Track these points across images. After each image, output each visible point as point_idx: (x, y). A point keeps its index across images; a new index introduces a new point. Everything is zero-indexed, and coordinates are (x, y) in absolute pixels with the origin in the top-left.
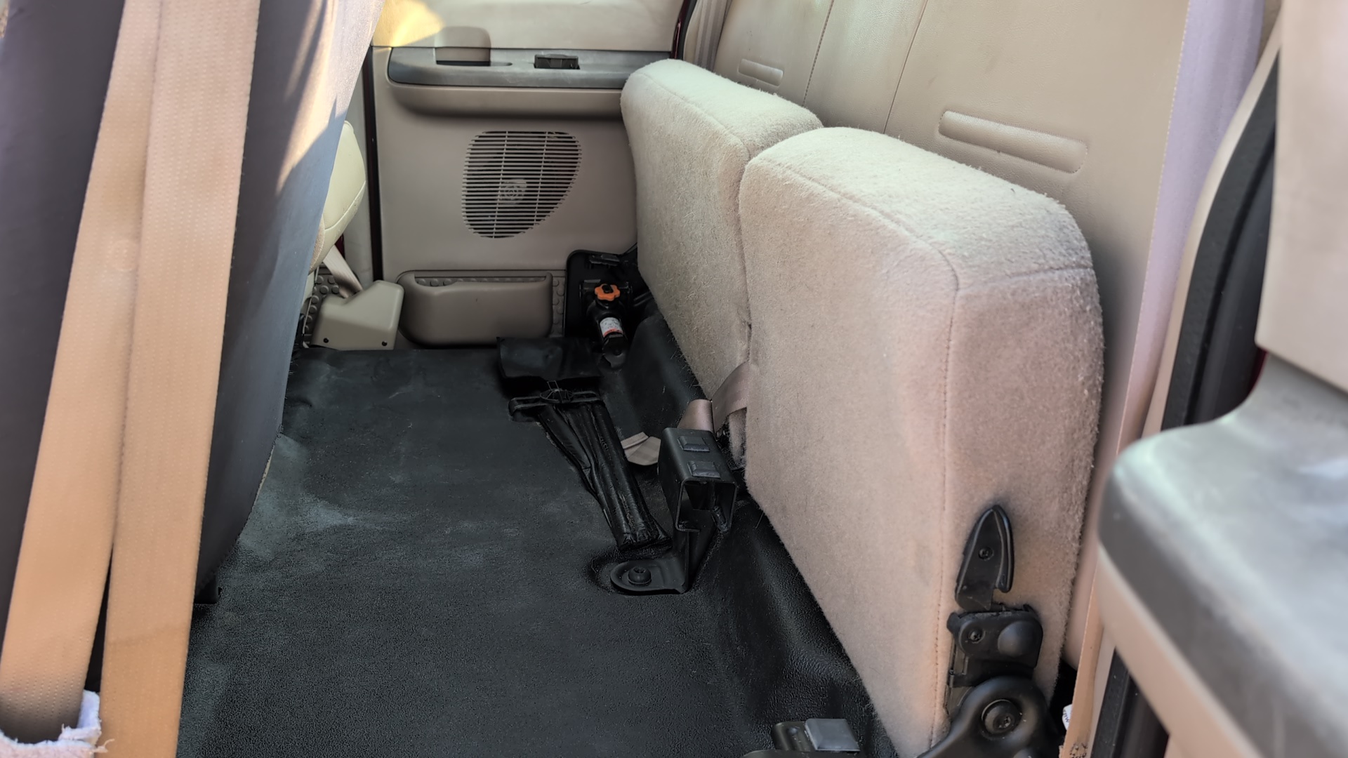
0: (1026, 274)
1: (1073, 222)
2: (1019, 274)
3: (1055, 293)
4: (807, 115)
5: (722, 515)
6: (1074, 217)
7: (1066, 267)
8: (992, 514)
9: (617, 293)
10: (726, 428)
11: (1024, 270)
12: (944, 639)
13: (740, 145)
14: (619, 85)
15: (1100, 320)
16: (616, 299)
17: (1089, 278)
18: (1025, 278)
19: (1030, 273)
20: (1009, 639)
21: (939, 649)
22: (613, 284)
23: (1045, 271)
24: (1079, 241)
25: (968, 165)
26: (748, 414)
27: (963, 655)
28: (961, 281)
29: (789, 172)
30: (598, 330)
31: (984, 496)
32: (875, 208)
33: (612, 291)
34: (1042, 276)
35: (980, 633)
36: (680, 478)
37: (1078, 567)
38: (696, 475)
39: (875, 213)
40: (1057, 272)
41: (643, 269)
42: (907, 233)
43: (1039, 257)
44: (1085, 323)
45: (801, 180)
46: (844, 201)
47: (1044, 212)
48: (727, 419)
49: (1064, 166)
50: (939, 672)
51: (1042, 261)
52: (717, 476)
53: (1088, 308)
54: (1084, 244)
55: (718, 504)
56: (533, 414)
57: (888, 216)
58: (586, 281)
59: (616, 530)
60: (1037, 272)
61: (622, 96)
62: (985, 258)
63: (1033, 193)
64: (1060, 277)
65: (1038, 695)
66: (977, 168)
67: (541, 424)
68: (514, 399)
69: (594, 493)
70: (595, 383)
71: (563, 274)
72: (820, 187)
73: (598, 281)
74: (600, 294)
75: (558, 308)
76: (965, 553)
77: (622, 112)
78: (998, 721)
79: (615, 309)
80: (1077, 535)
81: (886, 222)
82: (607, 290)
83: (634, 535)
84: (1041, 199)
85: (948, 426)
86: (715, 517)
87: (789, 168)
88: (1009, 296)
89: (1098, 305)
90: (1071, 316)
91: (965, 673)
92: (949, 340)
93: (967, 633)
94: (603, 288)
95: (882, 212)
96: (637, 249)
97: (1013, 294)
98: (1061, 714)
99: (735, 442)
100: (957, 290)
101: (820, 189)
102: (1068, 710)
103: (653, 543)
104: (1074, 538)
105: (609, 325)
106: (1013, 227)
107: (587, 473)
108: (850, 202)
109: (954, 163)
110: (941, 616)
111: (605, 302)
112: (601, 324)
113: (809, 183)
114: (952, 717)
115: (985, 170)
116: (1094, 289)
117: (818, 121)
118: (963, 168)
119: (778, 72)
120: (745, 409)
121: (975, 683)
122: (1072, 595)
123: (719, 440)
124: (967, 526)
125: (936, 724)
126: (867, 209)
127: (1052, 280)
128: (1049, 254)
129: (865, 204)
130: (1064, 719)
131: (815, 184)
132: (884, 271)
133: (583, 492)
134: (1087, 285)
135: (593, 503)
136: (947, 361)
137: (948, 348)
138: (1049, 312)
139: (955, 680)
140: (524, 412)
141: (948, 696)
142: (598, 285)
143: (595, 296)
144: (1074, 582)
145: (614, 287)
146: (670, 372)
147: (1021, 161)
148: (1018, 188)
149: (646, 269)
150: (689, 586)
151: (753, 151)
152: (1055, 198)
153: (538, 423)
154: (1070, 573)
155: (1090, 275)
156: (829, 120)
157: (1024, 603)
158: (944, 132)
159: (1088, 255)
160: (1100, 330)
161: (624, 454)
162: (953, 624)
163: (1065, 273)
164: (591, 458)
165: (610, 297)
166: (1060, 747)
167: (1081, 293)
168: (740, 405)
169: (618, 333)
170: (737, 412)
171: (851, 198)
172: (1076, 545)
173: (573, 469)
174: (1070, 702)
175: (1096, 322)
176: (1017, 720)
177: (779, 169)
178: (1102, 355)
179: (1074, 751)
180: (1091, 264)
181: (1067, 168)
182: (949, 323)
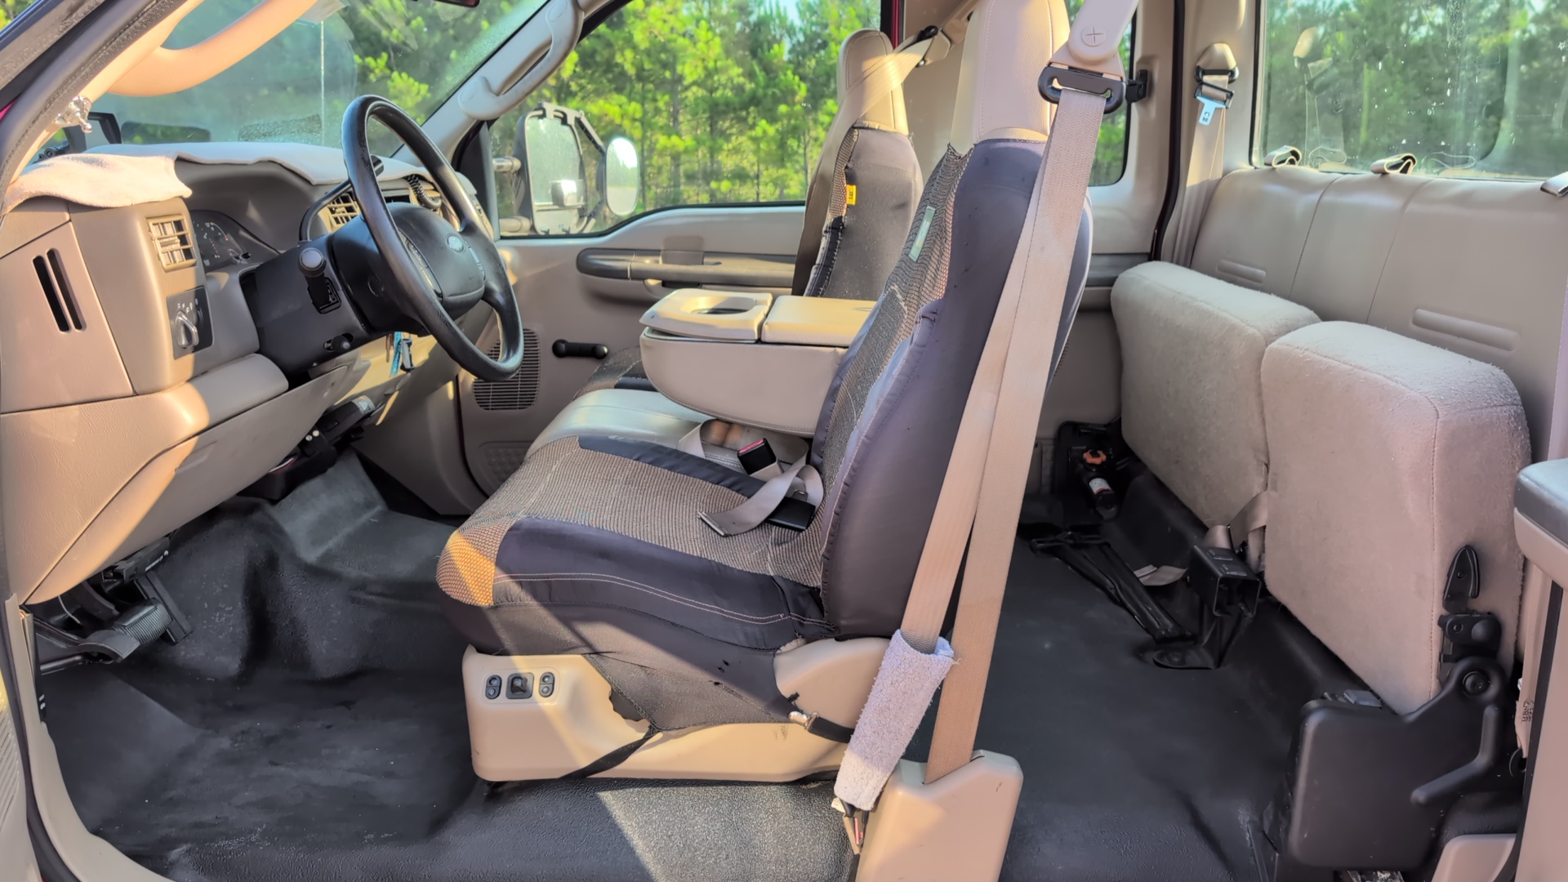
0: (1479, 408)
1: (1509, 379)
2: (1477, 409)
3: (1498, 418)
4: (1305, 312)
5: (1246, 606)
6: (1509, 377)
7: (1504, 405)
8: (1465, 550)
9: (1103, 457)
10: (1244, 544)
11: (1478, 406)
12: (1436, 633)
13: (1258, 334)
14: (1111, 282)
15: (1528, 436)
16: (1103, 463)
17: (1519, 411)
18: (1480, 411)
19: (1482, 408)
20: (1479, 631)
21: (1433, 639)
22: (1100, 450)
23: (1492, 407)
24: (1513, 391)
25: (1438, 346)
26: (1267, 530)
27: (1449, 641)
28: (1440, 413)
29: (1307, 353)
30: (1089, 490)
31: (1460, 541)
32: (1380, 374)
33: (1099, 456)
34: (1490, 409)
35: (1459, 627)
36: (1215, 576)
37: (1523, 588)
38: (1228, 573)
39: (1379, 377)
40: (1499, 408)
41: (1128, 436)
42: (1403, 388)
43: (1488, 399)
44: (1518, 437)
45: (1319, 358)
46: (1356, 370)
47: (1490, 374)
48: (1247, 535)
49: (1506, 347)
50: (1434, 655)
51: (1489, 401)
52: (1245, 575)
53: (1519, 428)
54: (1516, 391)
55: (1243, 601)
56: (1051, 551)
57: (1389, 378)
58: (1074, 448)
59: (1149, 628)
60: (1486, 407)
61: (1112, 293)
62: (1454, 400)
63: (1483, 363)
64: (1501, 411)
65: (1501, 671)
66: (1445, 348)
67: (1060, 558)
68: (1034, 540)
69: (1123, 605)
70: (1093, 529)
71: (1051, 442)
72: (1335, 362)
73: (1085, 448)
74: (1088, 458)
75: (1047, 472)
76: (1449, 575)
77: (1112, 305)
78: (1474, 684)
79: (1102, 471)
80: (1521, 567)
81: (1389, 382)
82: (1095, 455)
83: (1166, 631)
84: (1488, 366)
85: (1435, 498)
86: (1241, 610)
87: (1307, 350)
88: (1470, 421)
89: (1526, 426)
90: (1509, 433)
91: (1451, 653)
92: (1434, 447)
93: (1451, 626)
94: (1091, 453)
95: (1385, 376)
96: (1120, 419)
97: (1472, 420)
98: (1517, 683)
99: (1253, 552)
100: (1438, 418)
101: (1335, 363)
102: (1520, 680)
103: (1182, 638)
104: (1519, 568)
105: (1098, 485)
106: (1470, 383)
107: (1113, 592)
108: (1361, 371)
109: (1429, 346)
110: (1434, 617)
111: (1093, 465)
112: (1090, 484)
113: (1326, 360)
114: (1442, 683)
115: (1450, 350)
116: (1524, 417)
117: (1315, 316)
118: (1435, 348)
119: (1260, 272)
120: (1264, 527)
121: (1457, 660)
122: (1520, 607)
123: (1239, 553)
124: (1449, 559)
125: (1432, 689)
126: (1373, 375)
127: (1496, 412)
128: (1494, 398)
129: (1372, 372)
130: (1519, 686)
131: (1331, 360)
132: (1390, 410)
133: (1112, 606)
134: (1518, 415)
135: (1124, 613)
136: (1433, 460)
137: (1434, 451)
138: (1495, 430)
139: (1444, 658)
140: (1043, 550)
141: (1440, 669)
142: (1086, 451)
143: (1083, 461)
144: (1521, 598)
145: (1100, 452)
146: (1172, 516)
147: (1473, 342)
148: (1472, 360)
149: (1131, 435)
150: (1219, 662)
151: (1270, 339)
152: (1497, 366)
153: (1057, 559)
154: (1519, 592)
155: (1520, 409)
156: (1325, 316)
157: (1488, 610)
158: (1417, 323)
159: (1519, 398)
160: (1528, 441)
161: (1139, 581)
162: (1441, 622)
163: (1504, 408)
164: (1113, 581)
165: (1097, 461)
166: (1517, 702)
167: (1515, 419)
168: (1260, 523)
169: (1107, 490)
170: (1255, 530)
171: (1361, 368)
172: (1521, 573)
173: (1098, 590)
174: (1521, 677)
175: (1525, 436)
176: (1487, 686)
177: (1298, 350)
178: (1530, 455)
179: (1526, 705)
180: (1521, 403)
181: (1507, 347)
182: (1433, 437)
